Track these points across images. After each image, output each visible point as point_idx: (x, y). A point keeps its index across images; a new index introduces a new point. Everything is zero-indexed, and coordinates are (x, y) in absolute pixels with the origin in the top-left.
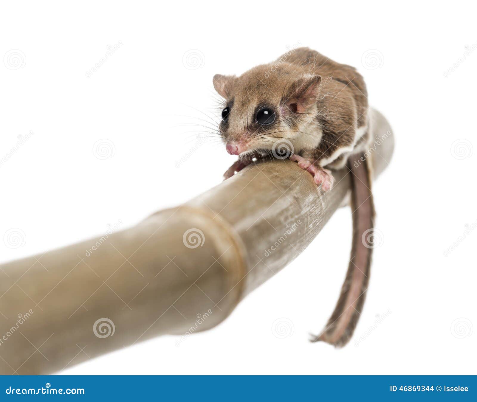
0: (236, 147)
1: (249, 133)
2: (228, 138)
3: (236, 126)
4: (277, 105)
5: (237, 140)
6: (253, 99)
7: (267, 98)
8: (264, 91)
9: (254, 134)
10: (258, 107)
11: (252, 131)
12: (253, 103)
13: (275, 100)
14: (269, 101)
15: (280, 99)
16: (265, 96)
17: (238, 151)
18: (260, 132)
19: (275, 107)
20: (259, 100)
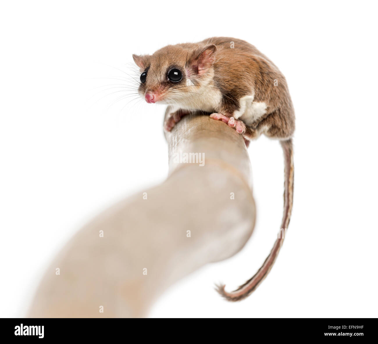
0: (153, 96)
1: (163, 87)
2: (147, 90)
3: (153, 81)
4: (183, 66)
5: (153, 91)
6: (165, 62)
7: (175, 61)
8: (173, 57)
9: (166, 87)
10: (169, 68)
11: (165, 86)
12: (165, 65)
13: (181, 63)
14: (177, 63)
15: (185, 63)
16: (174, 60)
17: (154, 99)
18: (171, 86)
19: (182, 68)
20: (170, 63)
